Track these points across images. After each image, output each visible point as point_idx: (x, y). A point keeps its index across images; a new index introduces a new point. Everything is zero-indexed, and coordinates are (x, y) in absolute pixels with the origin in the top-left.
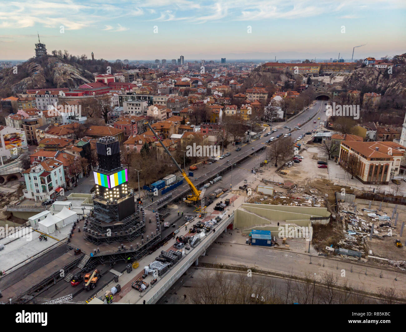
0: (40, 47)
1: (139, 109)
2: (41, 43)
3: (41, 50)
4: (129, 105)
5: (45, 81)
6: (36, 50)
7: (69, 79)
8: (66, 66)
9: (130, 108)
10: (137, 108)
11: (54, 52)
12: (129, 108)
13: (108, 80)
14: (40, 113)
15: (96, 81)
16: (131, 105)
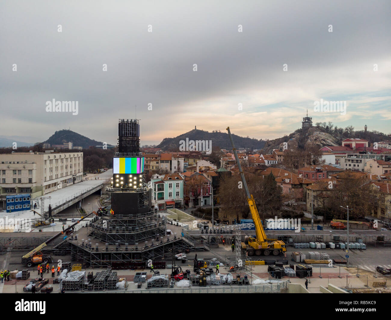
0: (307, 120)
1: (358, 166)
2: (308, 116)
3: (307, 122)
4: (347, 161)
5: (297, 147)
6: (303, 123)
7: (317, 145)
8: (322, 134)
9: (348, 165)
10: (356, 165)
11: (318, 124)
12: (346, 165)
13: (356, 144)
14: (245, 157)
15: (343, 145)
16: (351, 162)
